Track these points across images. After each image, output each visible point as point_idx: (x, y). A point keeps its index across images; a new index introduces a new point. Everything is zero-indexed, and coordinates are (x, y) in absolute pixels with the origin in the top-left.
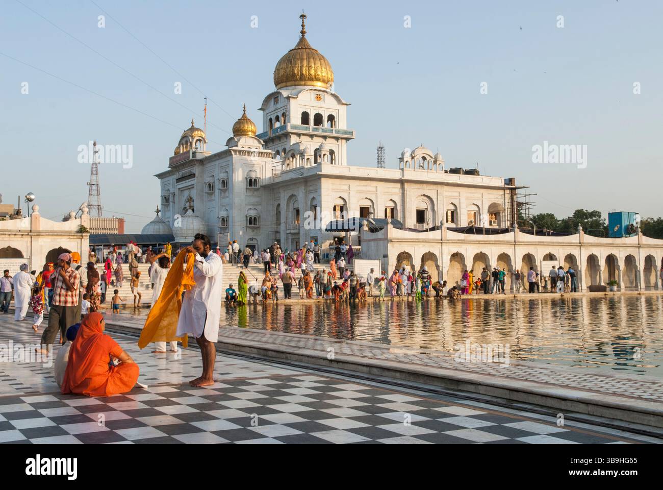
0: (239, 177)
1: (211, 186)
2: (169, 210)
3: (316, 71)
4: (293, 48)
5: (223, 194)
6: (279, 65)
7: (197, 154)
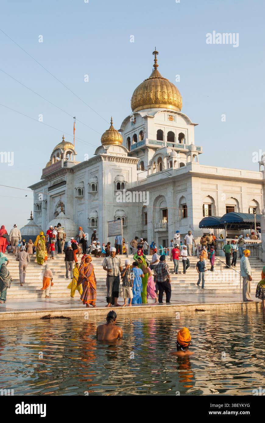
0: (108, 180)
1: (80, 191)
2: (41, 216)
3: (168, 96)
4: (148, 78)
5: (93, 198)
6: (137, 92)
7: (68, 163)
